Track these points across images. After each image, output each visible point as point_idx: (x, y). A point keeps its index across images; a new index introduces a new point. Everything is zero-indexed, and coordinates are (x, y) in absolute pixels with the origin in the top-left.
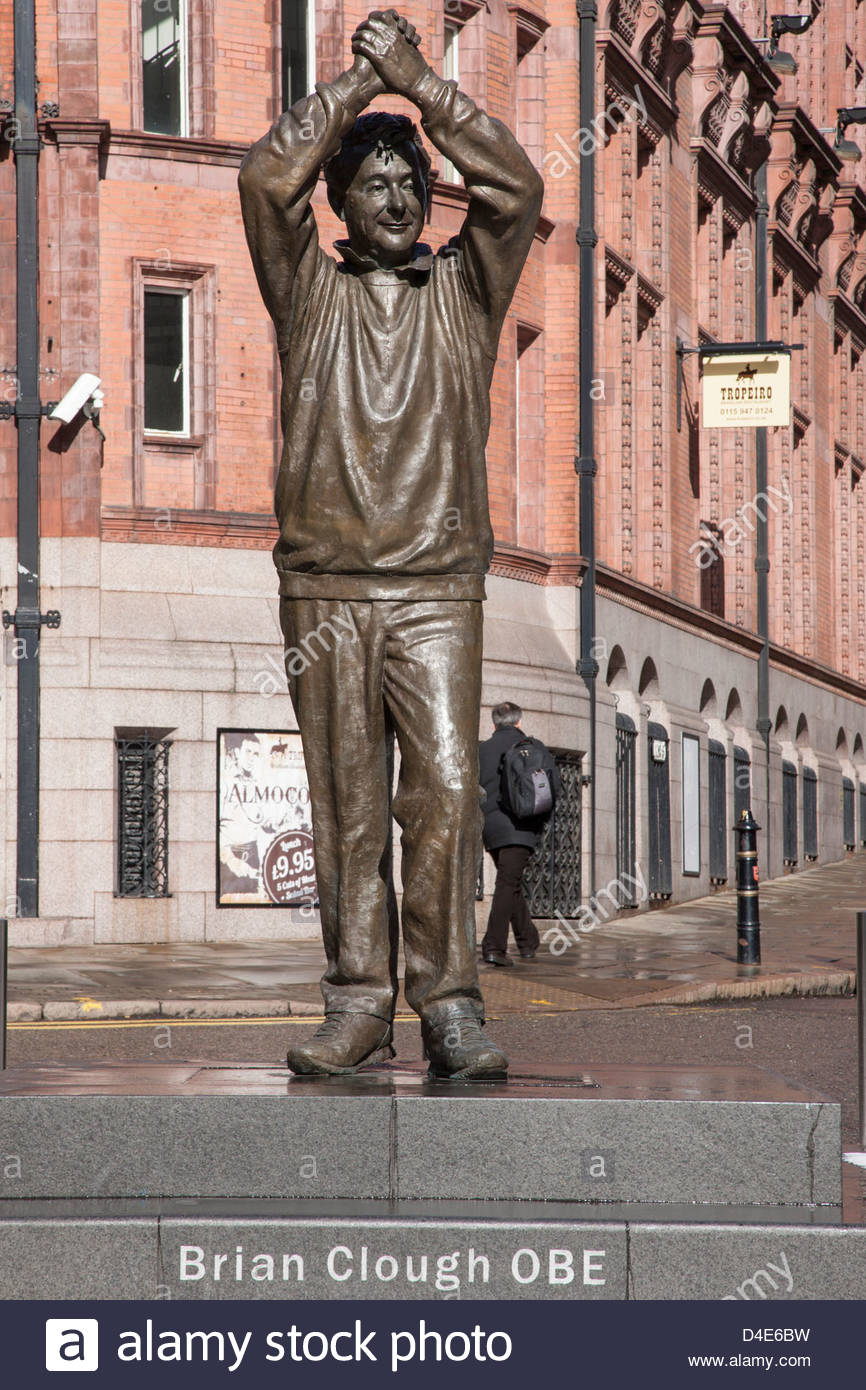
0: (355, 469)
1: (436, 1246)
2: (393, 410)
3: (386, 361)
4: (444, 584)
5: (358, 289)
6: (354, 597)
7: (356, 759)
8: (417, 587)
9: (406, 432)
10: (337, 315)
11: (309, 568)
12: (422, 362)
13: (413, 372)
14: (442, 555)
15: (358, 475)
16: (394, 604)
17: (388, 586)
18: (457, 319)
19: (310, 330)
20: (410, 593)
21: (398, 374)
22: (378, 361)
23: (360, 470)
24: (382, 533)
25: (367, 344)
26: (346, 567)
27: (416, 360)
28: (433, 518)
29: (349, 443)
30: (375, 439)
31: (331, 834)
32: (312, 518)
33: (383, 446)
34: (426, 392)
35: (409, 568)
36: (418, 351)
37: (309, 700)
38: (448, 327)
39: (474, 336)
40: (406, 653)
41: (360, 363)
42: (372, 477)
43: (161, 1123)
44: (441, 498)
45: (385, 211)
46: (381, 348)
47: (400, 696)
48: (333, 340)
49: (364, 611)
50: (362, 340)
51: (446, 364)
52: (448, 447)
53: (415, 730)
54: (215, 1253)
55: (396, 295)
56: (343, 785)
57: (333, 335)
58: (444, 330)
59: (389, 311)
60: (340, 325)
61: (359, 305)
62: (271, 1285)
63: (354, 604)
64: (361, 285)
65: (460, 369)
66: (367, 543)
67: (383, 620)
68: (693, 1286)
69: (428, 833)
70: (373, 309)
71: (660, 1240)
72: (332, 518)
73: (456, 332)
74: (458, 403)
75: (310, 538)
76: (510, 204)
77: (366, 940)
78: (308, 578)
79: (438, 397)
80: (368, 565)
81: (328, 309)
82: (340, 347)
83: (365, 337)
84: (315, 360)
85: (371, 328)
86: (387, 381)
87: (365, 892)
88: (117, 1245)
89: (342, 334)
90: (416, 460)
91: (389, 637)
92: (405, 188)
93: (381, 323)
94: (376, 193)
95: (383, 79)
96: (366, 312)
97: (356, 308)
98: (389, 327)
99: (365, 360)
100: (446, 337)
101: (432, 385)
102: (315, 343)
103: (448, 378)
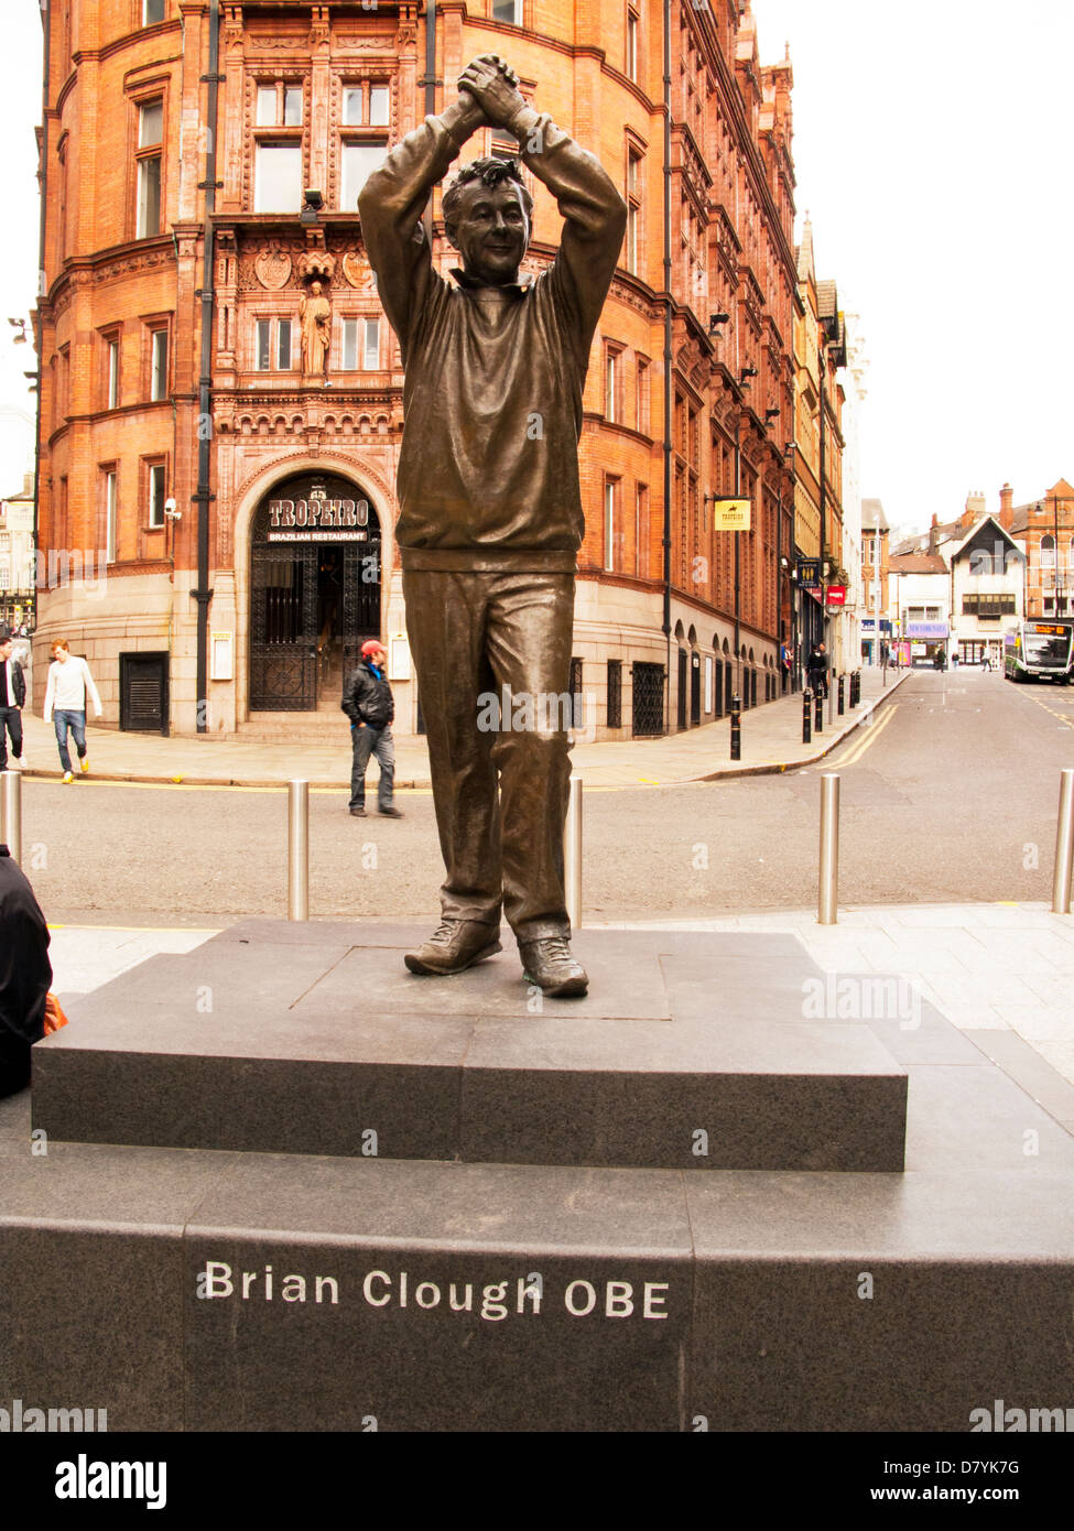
0: (460, 456)
1: (482, 1275)
2: (495, 404)
3: (490, 365)
4: (540, 558)
5: (466, 304)
6: (460, 569)
7: (464, 709)
8: (516, 561)
10: (448, 325)
11: (421, 544)
12: (520, 365)
13: (512, 372)
14: (538, 533)
15: (463, 461)
16: (494, 576)
17: (489, 560)
18: (554, 334)
19: (425, 338)
20: (509, 566)
21: (500, 374)
22: (483, 363)
23: (465, 457)
24: (484, 513)
25: (473, 349)
26: (453, 543)
27: (515, 362)
28: (530, 500)
29: (456, 435)
30: (477, 429)
33: (485, 436)
34: (525, 390)
35: (509, 544)
36: (517, 355)
38: (544, 335)
39: (569, 346)
40: (506, 619)
41: (466, 363)
42: (475, 465)
43: (232, 1082)
44: (538, 482)
45: (490, 235)
46: (484, 350)
47: (499, 656)
48: (443, 347)
49: (469, 582)
50: (469, 345)
51: (543, 367)
54: (244, 1270)
55: (499, 310)
57: (444, 342)
58: (542, 339)
59: (494, 322)
60: (451, 333)
61: (467, 317)
62: (303, 1305)
63: (459, 575)
64: (470, 301)
65: (557, 371)
66: (471, 521)
67: (486, 590)
68: (764, 1320)
70: (480, 320)
71: (729, 1273)
72: (441, 500)
73: (552, 341)
74: (553, 400)
75: (423, 518)
76: (597, 223)
77: (475, 859)
78: (423, 553)
79: (535, 394)
80: (473, 541)
81: (441, 321)
82: (450, 351)
83: (472, 343)
84: (428, 364)
85: (477, 335)
86: (489, 380)
87: (474, 820)
88: (140, 1256)
89: (452, 341)
90: (515, 449)
91: (491, 604)
92: (508, 217)
93: (486, 330)
94: (483, 220)
95: (484, 111)
96: (473, 322)
97: (465, 320)
98: (493, 334)
99: (471, 363)
100: (543, 344)
101: (530, 384)
102: (429, 349)
103: (544, 379)
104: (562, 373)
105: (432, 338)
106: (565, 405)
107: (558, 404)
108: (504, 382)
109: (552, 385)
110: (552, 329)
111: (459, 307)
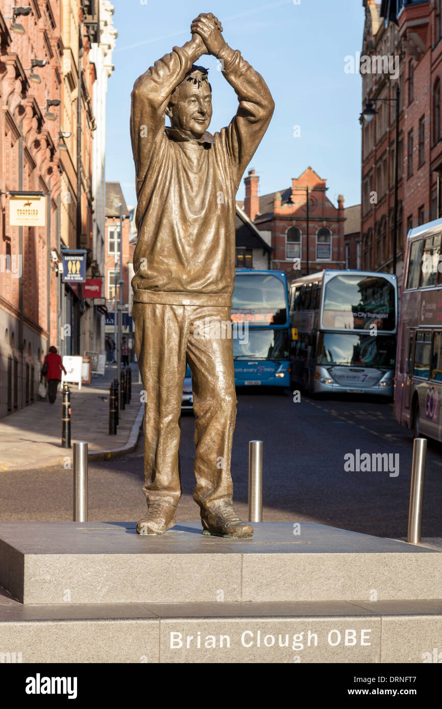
0: (181, 240)
1: (293, 630)
2: (200, 213)
3: (195, 187)
4: (217, 298)
5: (179, 151)
6: (175, 303)
7: (171, 383)
8: (206, 299)
9: (205, 223)
10: (170, 165)
12: (212, 188)
13: (208, 193)
14: (218, 284)
15: (182, 243)
16: (196, 307)
17: (192, 298)
19: (157, 170)
20: (203, 302)
21: (201, 194)
22: (191, 187)
23: (183, 241)
24: (192, 272)
25: (186, 179)
26: (173, 289)
27: (209, 188)
28: (215, 266)
29: (178, 228)
30: (191, 226)
31: (155, 419)
32: (157, 264)
33: (195, 230)
34: (214, 203)
35: (204, 290)
36: (211, 183)
37: (150, 353)
38: (222, 172)
39: (232, 177)
41: (183, 188)
42: (189, 244)
44: (219, 255)
45: (197, 112)
46: (193, 181)
47: (197, 353)
48: (169, 177)
49: (180, 310)
52: (222, 231)
53: (207, 369)
55: (198, 154)
56: (164, 395)
57: (169, 173)
58: (221, 174)
59: (195, 163)
60: (172, 168)
61: (181, 159)
62: (214, 650)
63: (174, 306)
64: (180, 148)
66: (185, 277)
67: (189, 315)
69: (214, 420)
71: (396, 624)
72: (167, 264)
73: (225, 175)
74: (227, 210)
75: (155, 274)
78: (152, 293)
79: (219, 206)
80: (185, 288)
81: (166, 160)
82: (173, 180)
84: (160, 185)
85: (188, 171)
86: (196, 197)
87: (170, 446)
89: (173, 173)
90: (210, 237)
91: (192, 324)
92: (205, 102)
93: (192, 168)
96: (184, 162)
98: (195, 170)
99: (185, 186)
101: (216, 200)
102: (160, 177)
105: (162, 170)
108: (203, 199)
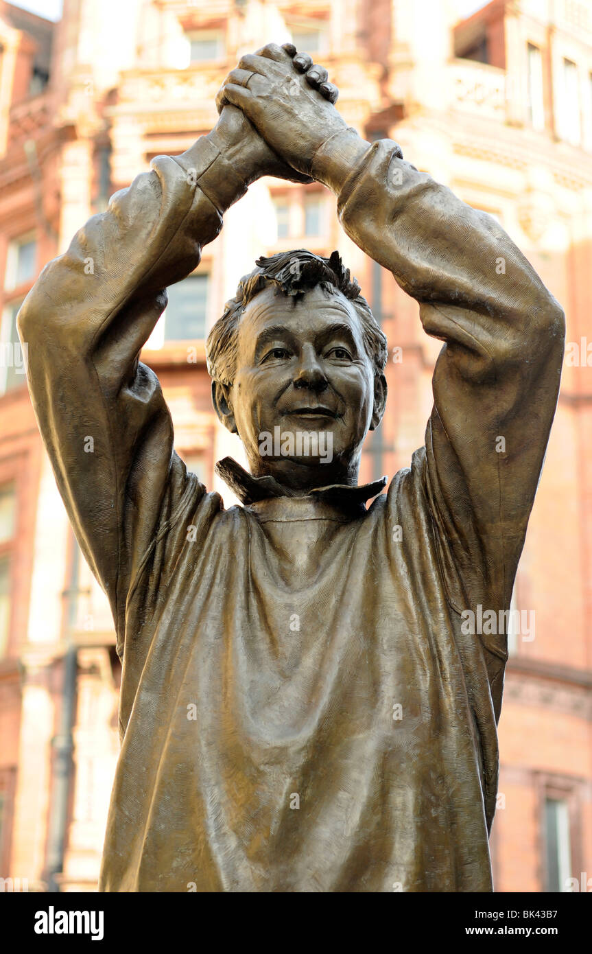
0: (221, 836)
2: (296, 726)
3: (288, 646)
5: (249, 530)
10: (209, 568)
12: (352, 641)
13: (337, 656)
18: (426, 582)
19: (160, 600)
22: (273, 642)
33: (276, 793)
34: (362, 694)
38: (406, 583)
45: (291, 389)
48: (196, 612)
50: (247, 607)
51: (403, 647)
52: (405, 799)
55: (314, 537)
57: (198, 602)
60: (211, 585)
64: (254, 525)
65: (435, 658)
70: (274, 560)
73: (423, 597)
74: (427, 717)
76: (500, 343)
82: (207, 620)
83: (254, 602)
86: (286, 676)
90: (342, 822)
92: (327, 355)
93: (284, 578)
94: (277, 361)
95: (267, 143)
96: (257, 561)
97: (241, 559)
98: (297, 582)
99: (250, 642)
100: (403, 601)
101: (375, 684)
102: (166, 619)
103: (406, 672)
104: (446, 663)
105: (175, 596)
106: (454, 731)
107: (438, 725)
108: (317, 678)
109: (425, 684)
110: (424, 574)
111: (231, 536)
